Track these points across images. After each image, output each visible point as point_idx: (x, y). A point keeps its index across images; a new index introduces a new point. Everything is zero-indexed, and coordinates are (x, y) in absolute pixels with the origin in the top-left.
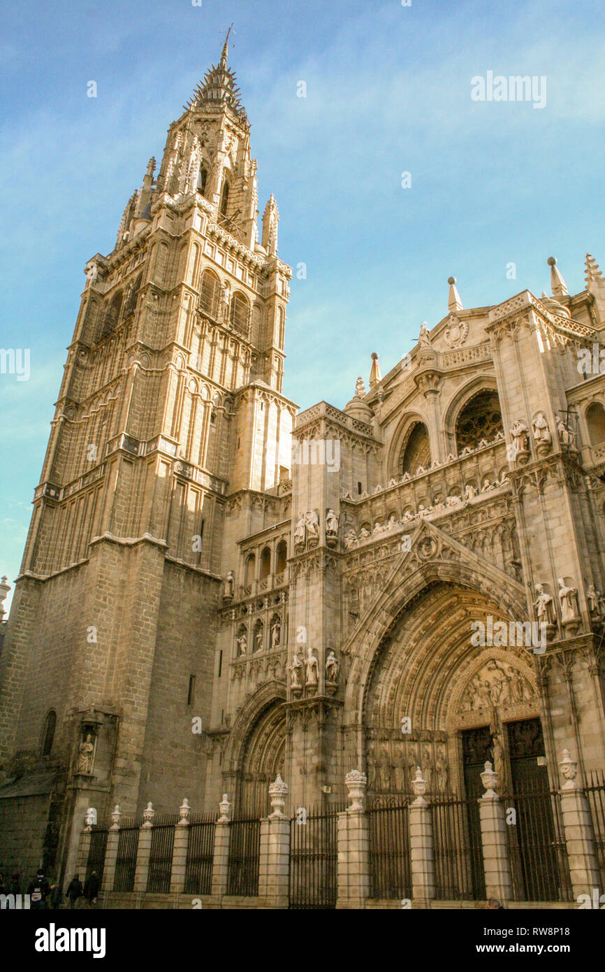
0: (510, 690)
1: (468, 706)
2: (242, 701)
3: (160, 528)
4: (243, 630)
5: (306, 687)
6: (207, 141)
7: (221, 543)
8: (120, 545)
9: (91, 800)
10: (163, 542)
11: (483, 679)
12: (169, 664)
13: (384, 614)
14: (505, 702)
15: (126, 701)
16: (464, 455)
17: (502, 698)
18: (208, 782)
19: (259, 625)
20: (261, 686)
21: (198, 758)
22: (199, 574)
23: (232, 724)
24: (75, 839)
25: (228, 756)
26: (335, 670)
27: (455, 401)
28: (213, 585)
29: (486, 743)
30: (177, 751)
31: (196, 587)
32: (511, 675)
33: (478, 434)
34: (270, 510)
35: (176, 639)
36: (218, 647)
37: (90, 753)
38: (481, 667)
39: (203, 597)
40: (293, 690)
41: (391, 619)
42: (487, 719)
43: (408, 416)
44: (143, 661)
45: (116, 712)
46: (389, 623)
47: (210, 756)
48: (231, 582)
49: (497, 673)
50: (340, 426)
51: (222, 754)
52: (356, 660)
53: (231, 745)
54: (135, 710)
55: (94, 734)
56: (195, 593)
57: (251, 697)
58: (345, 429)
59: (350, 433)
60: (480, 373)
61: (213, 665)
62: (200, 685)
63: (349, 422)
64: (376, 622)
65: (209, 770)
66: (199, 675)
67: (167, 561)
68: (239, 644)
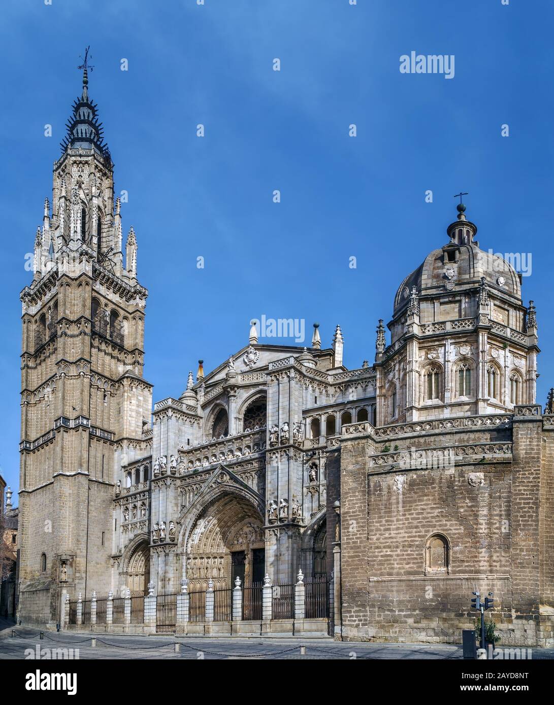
0: (256, 536)
1: (236, 542)
2: (127, 542)
3: (85, 465)
4: (127, 509)
5: (161, 539)
6: (83, 183)
7: (113, 466)
8: (67, 476)
9: (67, 591)
10: (86, 473)
11: (244, 531)
12: (93, 529)
13: (198, 506)
14: (253, 540)
15: (78, 549)
16: (246, 432)
17: (252, 539)
18: (112, 577)
19: (135, 507)
20: (136, 536)
21: (108, 567)
22: (103, 483)
23: (123, 552)
24: (63, 606)
25: (121, 565)
26: (173, 531)
27: (245, 401)
28: (110, 488)
29: (243, 557)
30: (98, 566)
31: (103, 490)
32: (258, 530)
33: (256, 414)
34: (138, 447)
35: (95, 516)
36: (114, 517)
37: (65, 572)
38: (244, 526)
39: (106, 494)
40: (154, 540)
41: (202, 508)
42: (244, 548)
43: (217, 405)
44: (83, 530)
45: (73, 554)
46: (200, 510)
47: (113, 566)
48: (119, 486)
49: (251, 529)
50: (179, 411)
51: (119, 566)
52: (184, 526)
53: (122, 561)
54: (81, 552)
55: (66, 564)
56: (102, 493)
57: (131, 540)
58: (182, 412)
59: (184, 413)
60: (261, 387)
61: (112, 526)
62: (107, 535)
63: (184, 406)
64: (194, 509)
65: (112, 572)
66: (106, 531)
67: (89, 480)
68: (125, 516)
